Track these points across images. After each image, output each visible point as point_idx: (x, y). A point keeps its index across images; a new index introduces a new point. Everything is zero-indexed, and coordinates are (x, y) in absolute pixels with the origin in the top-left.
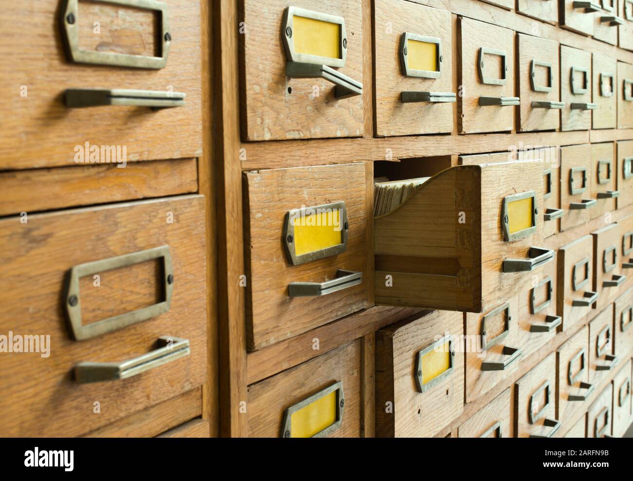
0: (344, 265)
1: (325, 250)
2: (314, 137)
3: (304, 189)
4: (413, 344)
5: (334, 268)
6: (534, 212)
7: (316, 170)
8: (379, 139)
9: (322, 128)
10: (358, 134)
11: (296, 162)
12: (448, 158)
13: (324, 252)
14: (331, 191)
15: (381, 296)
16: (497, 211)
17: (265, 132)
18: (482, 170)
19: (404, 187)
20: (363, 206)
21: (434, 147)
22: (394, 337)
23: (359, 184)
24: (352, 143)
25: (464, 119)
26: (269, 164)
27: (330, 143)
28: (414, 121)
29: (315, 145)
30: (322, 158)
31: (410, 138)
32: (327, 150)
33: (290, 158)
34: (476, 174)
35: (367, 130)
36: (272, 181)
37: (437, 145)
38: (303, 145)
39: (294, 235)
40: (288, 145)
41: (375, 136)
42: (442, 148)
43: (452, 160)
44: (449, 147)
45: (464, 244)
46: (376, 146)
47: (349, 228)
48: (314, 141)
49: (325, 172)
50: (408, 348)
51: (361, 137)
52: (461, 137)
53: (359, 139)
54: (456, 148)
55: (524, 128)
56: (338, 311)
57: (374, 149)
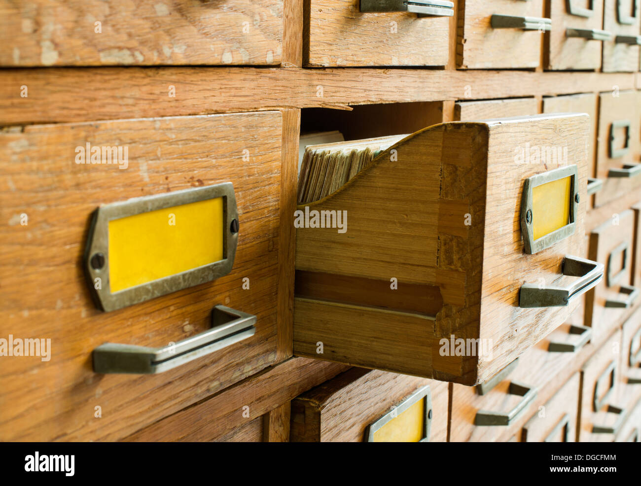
0: (229, 296)
1: (184, 275)
2: (169, 62)
3: (140, 161)
4: (358, 415)
5: (205, 306)
6: (573, 198)
7: (172, 125)
8: (314, 71)
9: (189, 46)
10: (269, 60)
11: (125, 109)
12: (438, 105)
13: (181, 280)
14: (205, 164)
15: (304, 342)
16: (513, 203)
17: (44, 50)
18: (491, 132)
19: (353, 154)
20: (275, 187)
21: (414, 88)
22: (322, 412)
23: (268, 149)
24: (258, 77)
25: (466, 47)
26: (54, 113)
27: (210, 75)
28: (381, 44)
29: (174, 77)
30: (189, 102)
31: (372, 71)
32: (201, 88)
33: (110, 101)
34: (479, 139)
35: (290, 56)
36: (60, 147)
37: (421, 85)
38: (144, 78)
39: (107, 253)
40: (108, 76)
41: (306, 65)
42: (429, 89)
43: (445, 108)
44: (440, 88)
45: (451, 262)
46: (308, 82)
47: (241, 229)
48: (173, 71)
49: (192, 128)
50: (349, 424)
51: (278, 66)
52: (461, 73)
53: (274, 69)
54: (452, 89)
55: (555, 64)
56: (212, 381)
57: (304, 88)
